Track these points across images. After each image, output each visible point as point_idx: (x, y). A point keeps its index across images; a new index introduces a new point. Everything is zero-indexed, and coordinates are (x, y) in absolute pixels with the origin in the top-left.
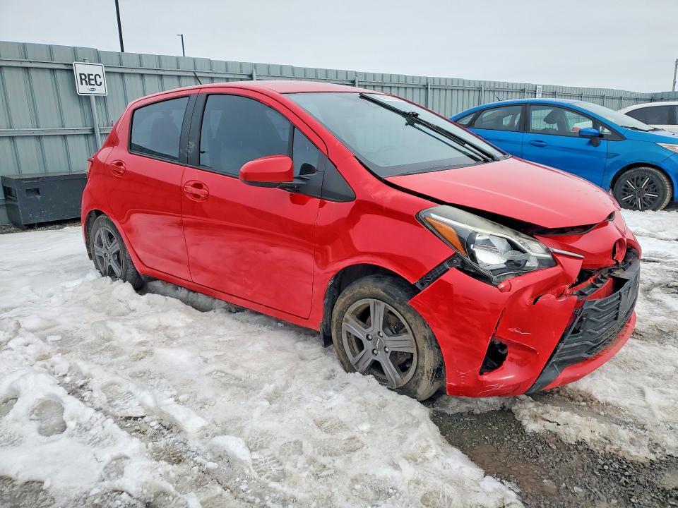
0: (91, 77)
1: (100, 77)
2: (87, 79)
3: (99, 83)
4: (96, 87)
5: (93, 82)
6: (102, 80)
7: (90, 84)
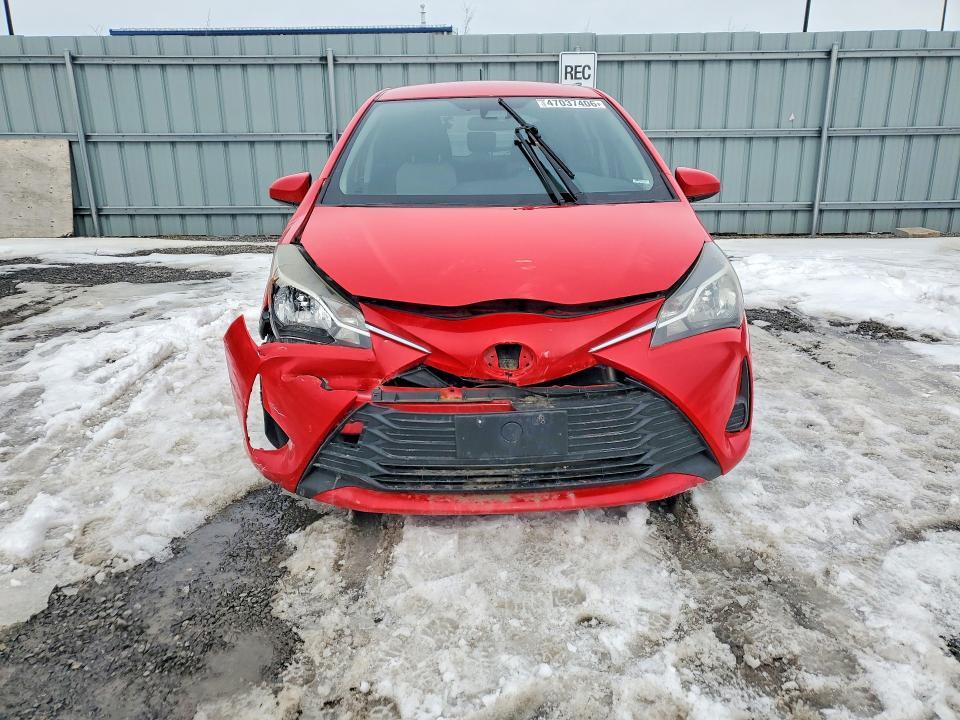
0: (579, 69)
1: (589, 68)
2: (573, 72)
3: (586, 76)
4: (583, 81)
5: (579, 75)
6: (591, 72)
7: (576, 78)
